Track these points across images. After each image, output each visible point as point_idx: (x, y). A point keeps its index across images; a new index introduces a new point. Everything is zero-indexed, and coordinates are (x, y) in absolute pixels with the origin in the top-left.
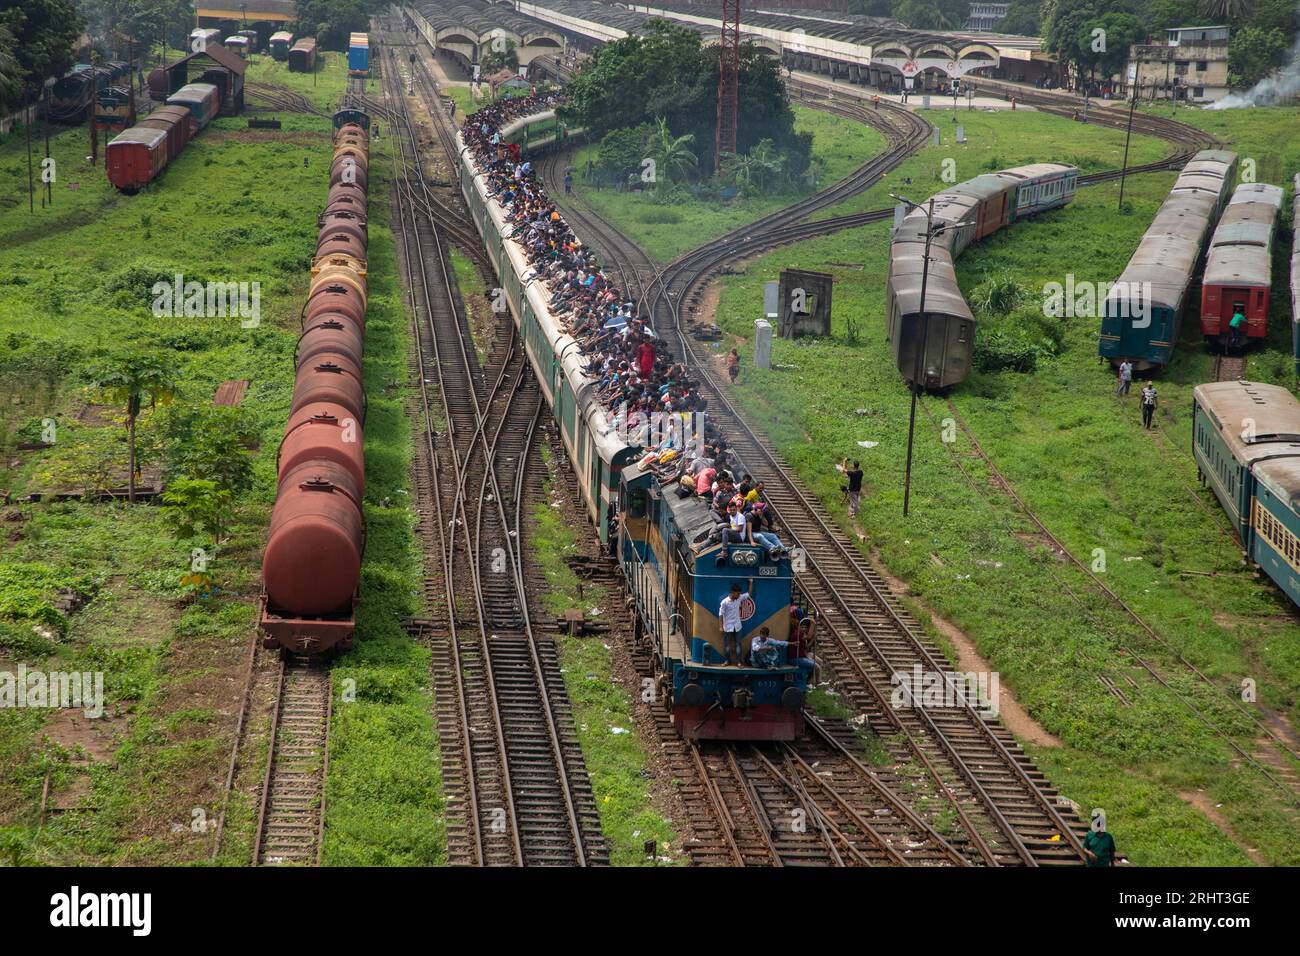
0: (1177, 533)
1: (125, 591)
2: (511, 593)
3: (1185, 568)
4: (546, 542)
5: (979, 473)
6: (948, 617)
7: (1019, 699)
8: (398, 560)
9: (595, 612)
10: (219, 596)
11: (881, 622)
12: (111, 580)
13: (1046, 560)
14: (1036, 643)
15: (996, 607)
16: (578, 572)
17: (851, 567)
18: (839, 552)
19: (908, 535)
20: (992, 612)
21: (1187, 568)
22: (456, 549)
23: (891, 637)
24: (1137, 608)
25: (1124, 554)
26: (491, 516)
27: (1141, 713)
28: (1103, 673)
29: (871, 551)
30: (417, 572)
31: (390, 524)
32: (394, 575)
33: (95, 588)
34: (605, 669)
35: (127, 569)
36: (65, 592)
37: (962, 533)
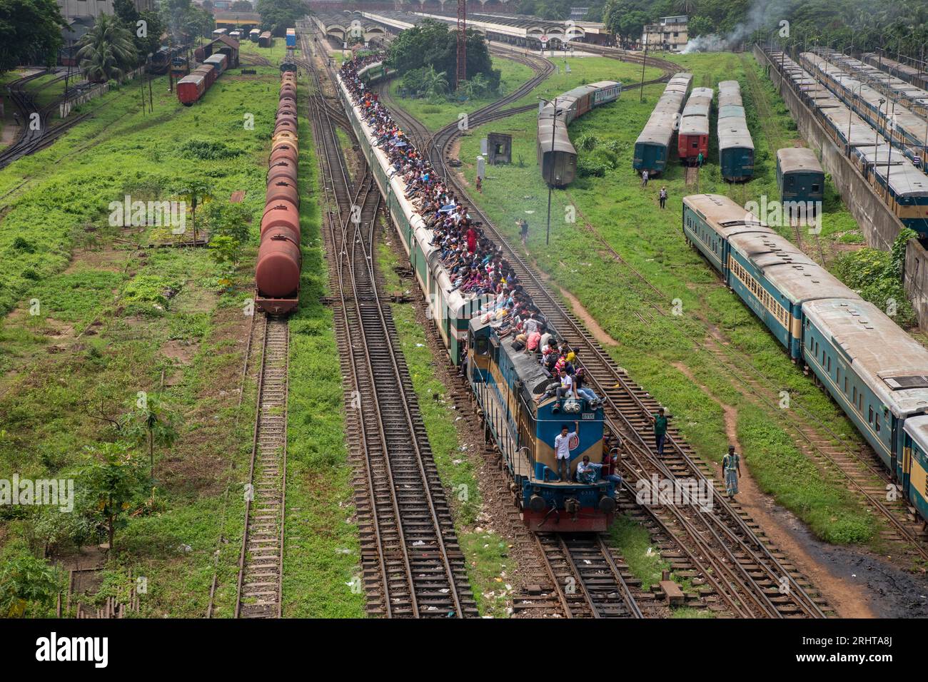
0: (669, 248)
1: (194, 288)
2: (369, 284)
3: (673, 263)
4: (384, 261)
5: (580, 223)
6: (568, 289)
7: (600, 325)
8: (317, 271)
9: (408, 292)
10: (236, 289)
11: (538, 292)
12: (187, 283)
13: (611, 262)
14: (607, 299)
15: (590, 284)
16: (399, 274)
17: (525, 269)
18: (518, 262)
19: (549, 253)
20: (587, 286)
21: (674, 263)
22: (343, 265)
24: (652, 282)
25: (646, 258)
26: (359, 250)
27: (654, 329)
28: (637, 312)
29: (532, 261)
30: (326, 276)
31: (313, 255)
32: (316, 278)
34: (413, 317)
35: (194, 277)
36: (167, 289)
37: (573, 251)
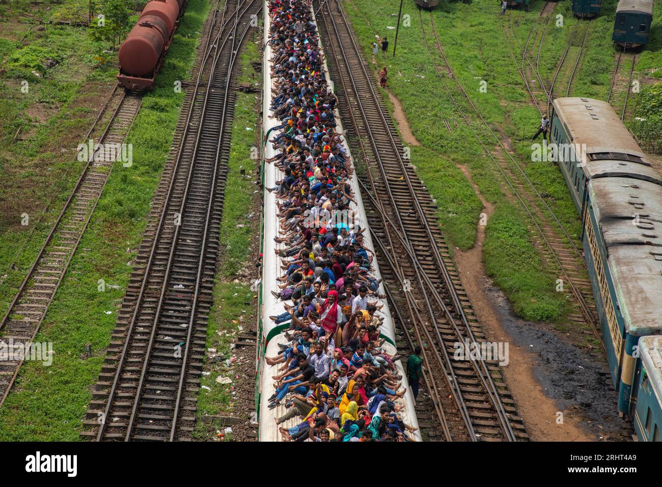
0: (499, 69)
1: (75, 61)
2: (226, 75)
3: (496, 82)
4: (246, 56)
5: (431, 41)
6: (396, 96)
7: (410, 127)
8: (186, 59)
9: (256, 85)
10: (110, 66)
11: (368, 95)
12: (71, 56)
13: (443, 76)
14: (425, 107)
15: (415, 93)
16: (255, 69)
17: (364, 74)
18: (362, 68)
19: (391, 64)
20: (413, 95)
21: (498, 82)
22: (210, 56)
23: (370, 102)
24: (471, 96)
25: (476, 76)
26: (229, 45)
27: (455, 135)
28: (446, 119)
29: (376, 69)
30: (192, 64)
31: (187, 45)
32: (181, 64)
33: (62, 59)
34: (252, 106)
35: (79, 53)
36: (49, 59)
37: (414, 64)
